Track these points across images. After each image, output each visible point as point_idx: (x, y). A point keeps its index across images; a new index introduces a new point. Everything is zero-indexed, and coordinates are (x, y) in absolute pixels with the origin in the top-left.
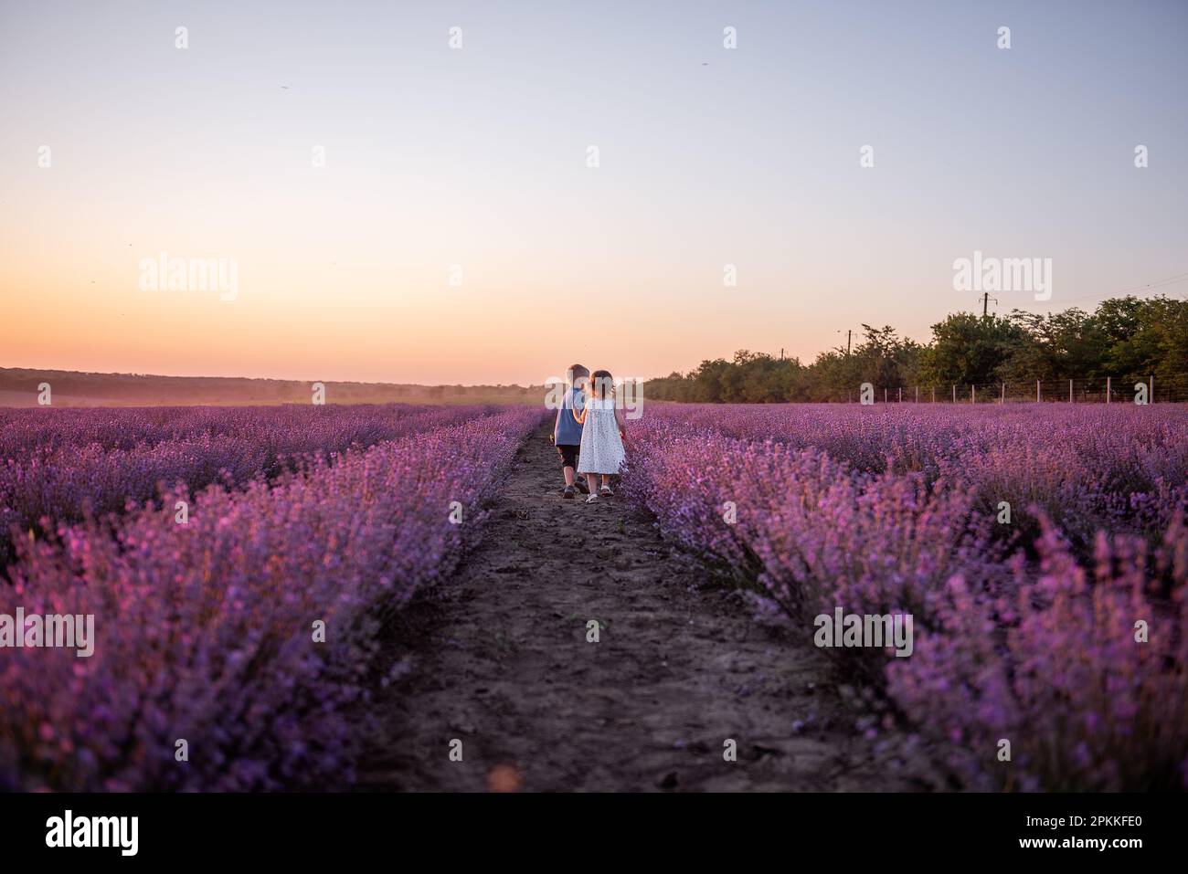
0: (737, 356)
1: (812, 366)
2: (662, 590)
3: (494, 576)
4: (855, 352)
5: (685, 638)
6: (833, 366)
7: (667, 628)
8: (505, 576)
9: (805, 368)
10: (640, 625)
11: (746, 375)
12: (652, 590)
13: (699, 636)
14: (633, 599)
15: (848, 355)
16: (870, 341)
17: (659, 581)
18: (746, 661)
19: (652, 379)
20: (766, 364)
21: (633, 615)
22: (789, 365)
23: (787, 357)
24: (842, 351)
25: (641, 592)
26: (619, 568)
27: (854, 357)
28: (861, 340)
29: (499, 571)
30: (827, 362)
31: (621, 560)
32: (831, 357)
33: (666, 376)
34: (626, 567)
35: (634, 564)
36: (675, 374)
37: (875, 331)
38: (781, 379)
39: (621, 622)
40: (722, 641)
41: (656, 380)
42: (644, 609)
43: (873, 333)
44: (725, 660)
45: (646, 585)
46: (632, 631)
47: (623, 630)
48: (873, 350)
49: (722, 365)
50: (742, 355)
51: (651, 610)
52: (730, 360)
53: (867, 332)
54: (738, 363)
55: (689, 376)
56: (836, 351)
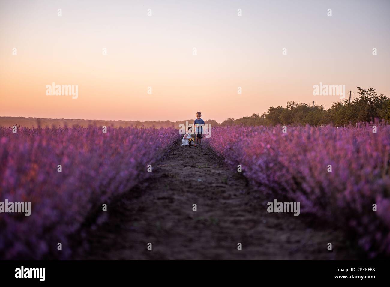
0: (289, 104)
1: (329, 110)
2: (248, 208)
3: (156, 201)
4: (353, 102)
5: (261, 228)
6: (341, 110)
7: (251, 224)
8: (162, 201)
9: (326, 111)
10: (236, 222)
11: (293, 115)
12: (243, 207)
13: (269, 227)
14: (232, 212)
15: (349, 104)
16: (361, 96)
17: (246, 204)
18: (294, 238)
19: (242, 117)
20: (304, 109)
21: (232, 219)
22: (317, 110)
23: (316, 105)
24: (346, 102)
25: (237, 208)
26: (224, 198)
27: (353, 105)
28: (356, 96)
29: (159, 199)
30: (338, 107)
31: (226, 195)
32: (340, 105)
33: (250, 115)
34: (229, 198)
35: (233, 197)
36: (255, 115)
37: (364, 91)
38: (313, 117)
39: (225, 221)
40: (282, 229)
41: (244, 118)
42: (238, 215)
43: (363, 92)
44: (283, 237)
45: (240, 205)
46: (232, 225)
47: (227, 225)
48: (363, 101)
49: (280, 110)
50: (291, 104)
51: (242, 216)
52: (285, 107)
53: (360, 91)
54: (289, 109)
55: (262, 116)
56: (343, 102)
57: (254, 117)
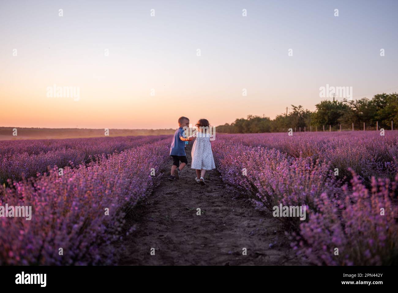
0: (248, 117)
1: (274, 120)
2: (223, 199)
3: (165, 195)
4: (289, 115)
5: (231, 216)
6: (281, 120)
7: (225, 213)
8: (169, 195)
9: (272, 121)
10: (216, 211)
11: (251, 123)
12: (220, 199)
13: (236, 215)
14: (213, 203)
15: (286, 116)
16: (294, 111)
17: (222, 196)
18: (253, 223)
20: (258, 119)
21: (213, 208)
22: (266, 120)
23: (266, 117)
24: (284, 114)
25: (216, 200)
26: (208, 192)
27: (289, 116)
28: (291, 111)
30: (279, 118)
31: (209, 189)
32: (281, 117)
33: (224, 124)
34: (211, 192)
35: (214, 190)
36: (227, 124)
37: (296, 107)
38: (263, 125)
39: (209, 211)
40: (244, 216)
41: (220, 126)
42: (217, 206)
43: (295, 108)
44: (245, 223)
45: (218, 198)
46: (213, 214)
47: (210, 213)
48: (295, 114)
49: (243, 120)
50: (250, 116)
51: (219, 206)
52: (246, 118)
53: (293, 108)
54: (249, 119)
55: (232, 124)
56: (282, 115)
57: (226, 125)
